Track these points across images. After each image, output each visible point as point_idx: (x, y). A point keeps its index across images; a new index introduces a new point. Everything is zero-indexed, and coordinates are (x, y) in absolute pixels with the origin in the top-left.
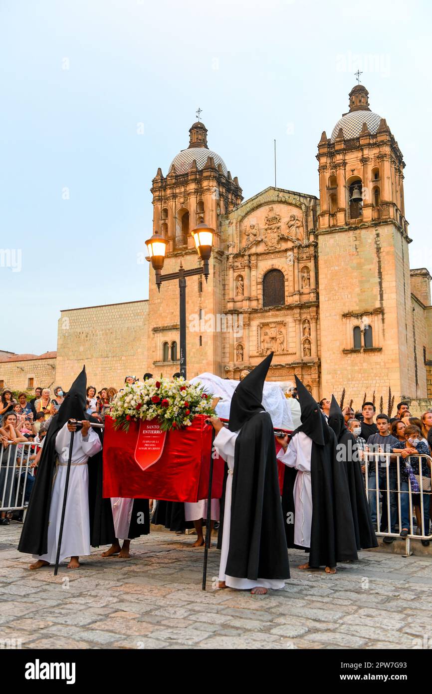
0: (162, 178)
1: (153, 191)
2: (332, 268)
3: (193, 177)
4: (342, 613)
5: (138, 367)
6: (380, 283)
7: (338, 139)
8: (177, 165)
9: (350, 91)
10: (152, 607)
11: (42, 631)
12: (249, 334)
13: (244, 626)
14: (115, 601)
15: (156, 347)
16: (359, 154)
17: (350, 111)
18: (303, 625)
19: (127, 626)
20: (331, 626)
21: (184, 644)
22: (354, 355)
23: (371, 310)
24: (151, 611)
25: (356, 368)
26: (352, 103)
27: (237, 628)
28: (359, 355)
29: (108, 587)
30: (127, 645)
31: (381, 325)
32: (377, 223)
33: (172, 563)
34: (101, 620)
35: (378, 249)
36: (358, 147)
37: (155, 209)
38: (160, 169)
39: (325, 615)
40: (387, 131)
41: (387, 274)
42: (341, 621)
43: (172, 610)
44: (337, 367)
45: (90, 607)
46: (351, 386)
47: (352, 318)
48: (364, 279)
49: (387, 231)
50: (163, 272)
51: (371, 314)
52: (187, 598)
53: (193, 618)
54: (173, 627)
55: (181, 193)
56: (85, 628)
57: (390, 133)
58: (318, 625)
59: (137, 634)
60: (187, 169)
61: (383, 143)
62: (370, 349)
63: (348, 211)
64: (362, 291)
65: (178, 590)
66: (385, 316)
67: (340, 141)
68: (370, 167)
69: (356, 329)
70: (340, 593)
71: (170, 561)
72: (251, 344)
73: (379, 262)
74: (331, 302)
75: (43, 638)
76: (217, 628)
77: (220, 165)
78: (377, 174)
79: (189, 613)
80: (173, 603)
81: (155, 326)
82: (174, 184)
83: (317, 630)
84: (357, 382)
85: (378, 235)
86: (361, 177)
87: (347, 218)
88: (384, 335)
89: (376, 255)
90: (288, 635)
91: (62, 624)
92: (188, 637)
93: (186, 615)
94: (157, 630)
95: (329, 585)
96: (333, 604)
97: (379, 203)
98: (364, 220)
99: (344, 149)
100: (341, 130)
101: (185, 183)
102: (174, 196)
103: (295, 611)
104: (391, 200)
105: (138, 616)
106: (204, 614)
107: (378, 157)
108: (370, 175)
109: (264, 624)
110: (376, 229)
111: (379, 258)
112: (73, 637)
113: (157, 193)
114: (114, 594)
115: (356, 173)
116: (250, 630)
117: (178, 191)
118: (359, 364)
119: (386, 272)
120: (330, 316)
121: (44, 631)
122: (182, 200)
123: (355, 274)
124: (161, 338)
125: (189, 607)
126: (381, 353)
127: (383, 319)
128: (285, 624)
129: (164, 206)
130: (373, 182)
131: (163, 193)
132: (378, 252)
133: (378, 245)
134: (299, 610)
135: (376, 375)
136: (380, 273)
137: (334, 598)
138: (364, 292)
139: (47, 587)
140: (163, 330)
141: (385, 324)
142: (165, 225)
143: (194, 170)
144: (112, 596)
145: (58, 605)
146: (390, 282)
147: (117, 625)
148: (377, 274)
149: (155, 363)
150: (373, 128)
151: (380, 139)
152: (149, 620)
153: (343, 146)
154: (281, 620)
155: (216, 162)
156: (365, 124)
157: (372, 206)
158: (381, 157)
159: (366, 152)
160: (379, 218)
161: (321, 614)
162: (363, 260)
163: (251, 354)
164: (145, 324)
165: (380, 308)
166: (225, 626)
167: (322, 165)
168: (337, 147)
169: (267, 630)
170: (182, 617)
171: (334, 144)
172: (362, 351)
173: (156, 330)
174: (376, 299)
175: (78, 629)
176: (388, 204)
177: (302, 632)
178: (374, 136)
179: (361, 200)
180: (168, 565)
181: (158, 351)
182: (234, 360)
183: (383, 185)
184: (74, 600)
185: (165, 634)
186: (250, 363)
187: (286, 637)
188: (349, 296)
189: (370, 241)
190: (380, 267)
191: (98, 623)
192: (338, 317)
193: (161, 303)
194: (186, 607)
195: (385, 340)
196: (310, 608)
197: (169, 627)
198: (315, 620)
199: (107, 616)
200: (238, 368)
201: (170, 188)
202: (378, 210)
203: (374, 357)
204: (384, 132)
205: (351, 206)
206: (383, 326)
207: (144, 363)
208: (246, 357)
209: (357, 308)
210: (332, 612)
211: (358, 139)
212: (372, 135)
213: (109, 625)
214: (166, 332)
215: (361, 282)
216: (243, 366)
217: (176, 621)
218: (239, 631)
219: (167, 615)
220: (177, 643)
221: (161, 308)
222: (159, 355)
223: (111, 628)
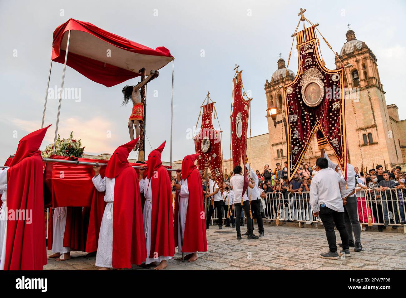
0: (269, 84)
1: (265, 89)
2: (349, 110)
3: (281, 81)
4: (379, 257)
5: (267, 161)
6: (373, 113)
7: (343, 54)
8: (274, 77)
9: (346, 34)
10: (293, 255)
11: (251, 263)
12: (314, 142)
13: (335, 263)
14: (277, 253)
15: (274, 152)
16: (355, 59)
17: (347, 42)
18: (362, 262)
19: (284, 262)
20: (375, 263)
21: (310, 269)
22: (364, 147)
23: (370, 126)
24: (293, 257)
25: (367, 153)
26: (348, 38)
27: (332, 264)
28: (367, 146)
29: (273, 247)
30: (287, 269)
31: (376, 132)
32: (367, 87)
33: (297, 238)
34: (273, 260)
35: (370, 99)
36: (354, 56)
37: (267, 96)
38: (267, 80)
39: (371, 259)
40: (366, 47)
41: (376, 109)
42: (380, 261)
43: (302, 256)
44: (357, 153)
45: (268, 255)
46: (365, 161)
47: (362, 131)
48: (365, 112)
49: (373, 90)
50: (277, 121)
51: (371, 127)
52: (307, 252)
53: (312, 259)
54: (304, 263)
55: (277, 88)
56: (268, 262)
57: (368, 48)
58: (368, 262)
59: (290, 265)
60: (278, 78)
61: (365, 52)
62: (372, 143)
63: (353, 84)
64: (365, 118)
65: (303, 249)
66: (378, 128)
67: (345, 55)
68: (361, 63)
69: (364, 135)
70: (376, 249)
71: (296, 238)
72: (315, 147)
73: (371, 104)
74: (350, 124)
75: (252, 265)
76: (323, 263)
77: (292, 74)
78: (364, 66)
79: (309, 258)
80: (301, 254)
81: (273, 143)
82: (274, 85)
83: (369, 265)
84: (368, 159)
85: (369, 92)
86: (357, 68)
87: (353, 87)
88: (378, 136)
89: (369, 101)
90: (356, 266)
91: (258, 260)
92: (311, 267)
93: (308, 258)
94: (297, 264)
95: (370, 246)
96: (374, 254)
97: (367, 78)
98: (361, 87)
99: (347, 58)
100: (344, 50)
101: (278, 84)
102: (274, 90)
103: (356, 257)
104: (373, 76)
105: (288, 258)
106: (316, 258)
107: (364, 59)
108: (361, 67)
109: (344, 262)
110: (368, 90)
111: (371, 102)
112: (264, 265)
113: (267, 90)
114: (276, 250)
115: (354, 67)
116: (338, 264)
117: (275, 87)
118: (367, 151)
119: (375, 108)
120: (351, 131)
121: (252, 263)
122: (278, 91)
123: (360, 111)
124: (275, 148)
125: (309, 255)
126: (378, 145)
127: (377, 130)
128: (353, 262)
129: (271, 94)
130: (363, 69)
131: (270, 89)
132: (370, 100)
133: (369, 97)
134: (359, 256)
135: (376, 155)
136: (372, 109)
137: (374, 252)
138: (366, 118)
139: (249, 247)
140: (276, 145)
141: (378, 131)
142: (272, 102)
143: (282, 78)
144: (275, 251)
145: (255, 254)
146: (378, 113)
147: (281, 262)
148: (371, 110)
149: (274, 159)
150: (359, 46)
151: (363, 51)
152: (293, 260)
153: (346, 57)
154: (351, 260)
155: (290, 73)
156: (355, 46)
157: (364, 80)
158: (365, 58)
159: (358, 57)
160: (368, 85)
161: (369, 258)
162: (363, 105)
163: (316, 151)
164: (268, 143)
165: (374, 125)
166: (326, 263)
167: (338, 66)
168: (344, 58)
169: (346, 264)
170: (307, 259)
171: (342, 56)
172: (368, 144)
173: (273, 145)
174: (372, 121)
175: (265, 262)
176: (371, 78)
177: (362, 265)
178: (361, 50)
179: (358, 78)
180: (295, 239)
181: (275, 154)
182: (308, 155)
183: (368, 70)
184: (261, 252)
185: (301, 265)
186: (316, 155)
187: (355, 267)
188: (359, 121)
189: (365, 95)
190: (372, 106)
191: (273, 261)
192: (355, 131)
193: (274, 134)
194: (308, 255)
195: (379, 138)
196: (363, 256)
197: (302, 263)
198: (367, 260)
199: (275, 258)
200: (311, 158)
201: (272, 87)
202: (367, 81)
203: (375, 147)
204: (365, 47)
205: (354, 82)
206: (377, 132)
207: (270, 159)
208: (314, 153)
209: (363, 126)
210: (374, 257)
211: (353, 53)
212: (359, 50)
213: (277, 261)
214: (277, 146)
215: (363, 114)
216: (313, 157)
217: (304, 261)
218: (333, 265)
219: (300, 258)
220: (307, 269)
221: (274, 136)
222: (276, 155)
223: (278, 262)
